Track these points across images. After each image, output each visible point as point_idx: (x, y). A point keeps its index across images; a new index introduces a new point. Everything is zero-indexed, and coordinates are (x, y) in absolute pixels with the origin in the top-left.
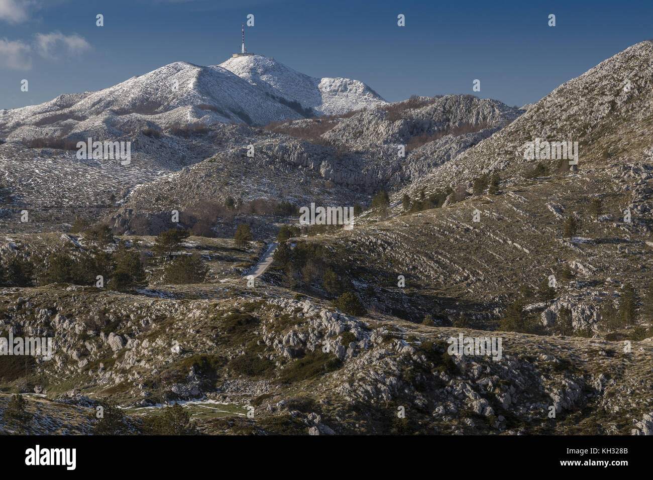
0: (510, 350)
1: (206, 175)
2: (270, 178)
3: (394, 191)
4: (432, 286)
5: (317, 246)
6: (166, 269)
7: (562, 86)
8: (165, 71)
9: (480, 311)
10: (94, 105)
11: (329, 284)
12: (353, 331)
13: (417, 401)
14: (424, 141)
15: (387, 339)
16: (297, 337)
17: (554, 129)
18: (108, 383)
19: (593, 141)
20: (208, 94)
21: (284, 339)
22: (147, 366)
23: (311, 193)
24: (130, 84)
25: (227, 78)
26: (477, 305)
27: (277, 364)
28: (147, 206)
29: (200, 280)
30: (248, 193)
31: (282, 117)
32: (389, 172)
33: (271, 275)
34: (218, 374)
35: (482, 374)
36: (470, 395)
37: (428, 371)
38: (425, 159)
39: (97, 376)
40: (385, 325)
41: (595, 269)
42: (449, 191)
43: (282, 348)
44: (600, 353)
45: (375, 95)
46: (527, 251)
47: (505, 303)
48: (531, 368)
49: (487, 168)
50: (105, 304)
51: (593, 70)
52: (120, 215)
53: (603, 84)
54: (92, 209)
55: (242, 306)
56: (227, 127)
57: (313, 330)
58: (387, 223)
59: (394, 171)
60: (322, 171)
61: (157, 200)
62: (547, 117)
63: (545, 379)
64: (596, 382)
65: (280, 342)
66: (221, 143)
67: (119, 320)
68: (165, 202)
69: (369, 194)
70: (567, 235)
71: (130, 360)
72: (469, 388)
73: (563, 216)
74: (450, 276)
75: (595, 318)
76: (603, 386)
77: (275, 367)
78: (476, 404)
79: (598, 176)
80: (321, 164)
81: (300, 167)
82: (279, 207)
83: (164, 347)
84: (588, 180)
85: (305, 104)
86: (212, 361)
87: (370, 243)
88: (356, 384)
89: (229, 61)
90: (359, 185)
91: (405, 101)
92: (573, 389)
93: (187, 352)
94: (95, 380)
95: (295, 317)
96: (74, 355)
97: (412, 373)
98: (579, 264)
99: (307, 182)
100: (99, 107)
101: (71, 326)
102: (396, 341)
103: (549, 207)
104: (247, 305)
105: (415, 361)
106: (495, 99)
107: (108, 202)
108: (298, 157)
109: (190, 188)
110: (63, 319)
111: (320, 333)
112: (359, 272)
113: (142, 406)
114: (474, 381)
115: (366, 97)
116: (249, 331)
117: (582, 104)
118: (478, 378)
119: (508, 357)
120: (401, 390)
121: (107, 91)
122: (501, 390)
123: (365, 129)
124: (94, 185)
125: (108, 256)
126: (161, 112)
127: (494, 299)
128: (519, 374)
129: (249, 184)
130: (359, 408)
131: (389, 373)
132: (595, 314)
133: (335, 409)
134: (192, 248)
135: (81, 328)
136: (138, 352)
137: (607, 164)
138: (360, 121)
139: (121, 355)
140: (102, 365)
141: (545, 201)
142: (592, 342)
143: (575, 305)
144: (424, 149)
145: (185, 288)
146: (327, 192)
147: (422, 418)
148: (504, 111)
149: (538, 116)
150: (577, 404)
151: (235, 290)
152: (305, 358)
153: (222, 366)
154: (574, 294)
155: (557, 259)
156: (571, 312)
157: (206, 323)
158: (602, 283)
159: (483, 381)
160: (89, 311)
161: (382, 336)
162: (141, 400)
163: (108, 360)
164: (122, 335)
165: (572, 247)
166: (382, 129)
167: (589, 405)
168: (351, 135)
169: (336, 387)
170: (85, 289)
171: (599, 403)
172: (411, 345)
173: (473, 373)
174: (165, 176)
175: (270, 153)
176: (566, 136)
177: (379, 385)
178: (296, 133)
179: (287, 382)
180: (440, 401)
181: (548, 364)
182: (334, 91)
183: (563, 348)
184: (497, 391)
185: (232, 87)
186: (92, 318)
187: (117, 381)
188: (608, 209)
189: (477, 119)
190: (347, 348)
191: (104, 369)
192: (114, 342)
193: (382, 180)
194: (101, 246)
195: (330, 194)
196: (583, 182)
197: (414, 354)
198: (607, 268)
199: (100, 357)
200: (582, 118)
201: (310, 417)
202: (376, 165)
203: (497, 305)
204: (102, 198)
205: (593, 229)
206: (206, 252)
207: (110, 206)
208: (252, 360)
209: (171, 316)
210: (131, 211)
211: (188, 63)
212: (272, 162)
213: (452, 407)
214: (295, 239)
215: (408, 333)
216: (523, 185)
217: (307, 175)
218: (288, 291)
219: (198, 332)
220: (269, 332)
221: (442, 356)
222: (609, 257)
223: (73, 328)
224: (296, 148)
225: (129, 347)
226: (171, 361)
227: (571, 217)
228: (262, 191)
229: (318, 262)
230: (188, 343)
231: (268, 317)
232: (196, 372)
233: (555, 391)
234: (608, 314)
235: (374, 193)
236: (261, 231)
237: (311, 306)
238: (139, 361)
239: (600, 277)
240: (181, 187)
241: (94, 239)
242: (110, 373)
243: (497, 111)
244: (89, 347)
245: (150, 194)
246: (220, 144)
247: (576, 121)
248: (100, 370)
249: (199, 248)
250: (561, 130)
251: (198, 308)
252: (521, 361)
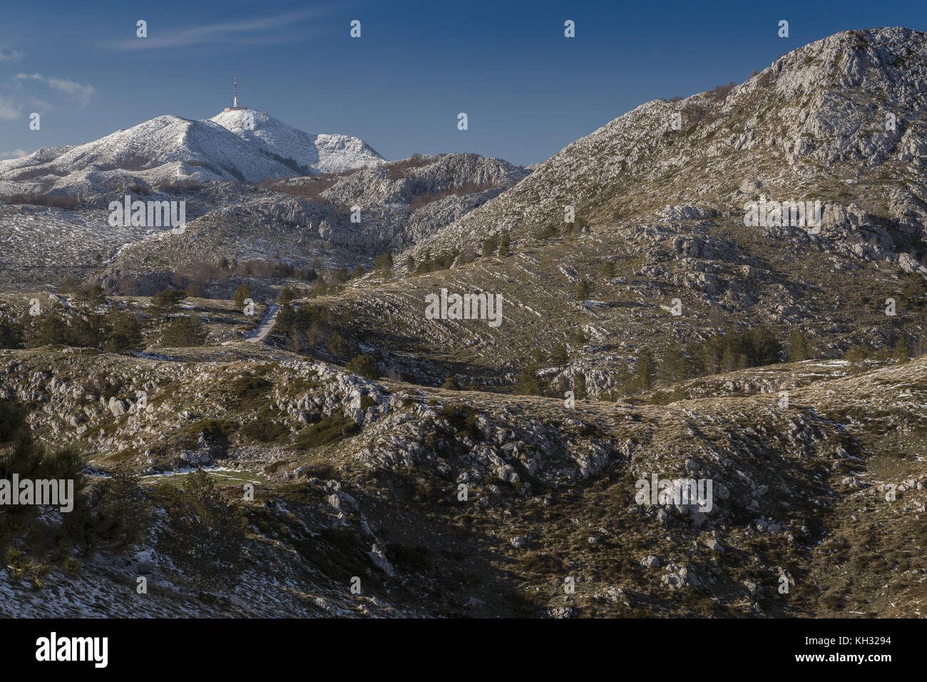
0: (535, 415)
1: (199, 235)
2: (265, 238)
3: (397, 253)
4: (442, 350)
5: (321, 308)
6: (163, 331)
7: (571, 145)
8: (153, 124)
9: (491, 376)
10: (76, 160)
11: (336, 347)
12: (371, 395)
13: (440, 468)
14: (427, 201)
15: (408, 403)
16: (313, 401)
17: (563, 189)
18: (111, 450)
19: (603, 201)
20: (199, 150)
21: (299, 403)
22: (153, 432)
23: (309, 254)
24: (115, 138)
25: (219, 133)
26: (488, 370)
27: (292, 429)
28: (136, 266)
29: (201, 343)
30: (243, 254)
31: (277, 175)
32: (391, 233)
33: (275, 338)
34: (229, 439)
35: (507, 439)
36: (495, 461)
37: (450, 436)
38: (428, 220)
39: (98, 442)
40: (405, 389)
41: (608, 333)
42: (456, 253)
43: (297, 413)
44: (627, 417)
45: (374, 153)
46: (539, 314)
47: (517, 368)
48: (557, 433)
49: (494, 229)
50: (105, 367)
51: (603, 129)
52: (107, 276)
53: (614, 143)
54: (76, 270)
55: (253, 369)
56: (220, 184)
57: (330, 394)
58: (394, 285)
59: (396, 231)
60: (321, 231)
61: (146, 261)
62: (556, 177)
63: (571, 445)
64: (624, 448)
65: (295, 406)
66: (215, 201)
67: (120, 384)
68: (155, 263)
69: (370, 256)
70: (580, 298)
71: (133, 425)
72: (493, 453)
73: (575, 278)
74: (460, 340)
75: (609, 383)
76: (631, 451)
77: (290, 432)
78: (501, 470)
79: (610, 238)
80: (319, 224)
81: (298, 226)
82: (277, 268)
83: (171, 412)
84: (601, 241)
85: (301, 161)
86: (223, 426)
87: (377, 305)
88: (376, 450)
89: (220, 115)
90: (359, 246)
91: (407, 160)
92: (601, 455)
93: (195, 417)
94: (96, 447)
95: (310, 381)
96: (72, 420)
97: (434, 439)
98: (592, 328)
99: (304, 242)
100: (83, 161)
101: (68, 390)
102: (417, 405)
103: (561, 269)
104: (258, 368)
105: (437, 426)
106: (500, 158)
107: (94, 262)
108: (295, 216)
109: (182, 248)
110: (59, 382)
111: (337, 397)
112: (364, 336)
113: (149, 474)
114: (498, 446)
115: (364, 154)
116: (261, 394)
117: (592, 164)
118: (503, 444)
119: (533, 421)
120: (424, 456)
121: (89, 145)
122: (527, 455)
123: (365, 187)
124: (79, 243)
125: (99, 317)
126: (149, 168)
127: (505, 364)
128: (544, 440)
129: (243, 244)
130: (380, 475)
131: (411, 439)
132: (609, 380)
133: (354, 476)
134: (190, 309)
135: (79, 392)
136: (142, 418)
137: (620, 225)
138: (360, 179)
139: (123, 420)
140: (102, 431)
141: (557, 263)
142: (617, 406)
143: (589, 370)
144: (427, 209)
145: (186, 351)
146: (326, 253)
147: (445, 485)
148: (509, 170)
149: (546, 176)
150: (605, 470)
151: (239, 353)
152: (321, 424)
153: (233, 431)
154: (588, 359)
155: (569, 323)
156: (584, 377)
157: (215, 387)
158: (615, 347)
159: (508, 446)
160: (87, 375)
161: (403, 400)
162: (148, 467)
163: (109, 426)
164: (124, 400)
165: (585, 310)
166: (383, 188)
167: (617, 471)
168: (351, 194)
169: (355, 453)
170: (83, 351)
171: (627, 468)
172: (433, 409)
173: (497, 438)
174: (154, 235)
175: (266, 212)
176: (576, 196)
177: (401, 451)
178: (293, 191)
179: (302, 448)
180: (464, 467)
181: (575, 429)
182: (331, 148)
183: (589, 412)
184: (523, 457)
185: (224, 142)
186: (91, 382)
187: (121, 448)
188: (621, 271)
189: (482, 179)
190: (365, 412)
191: (105, 436)
192: (115, 407)
193: (383, 242)
194: (93, 307)
195: (329, 255)
196: (596, 244)
197: (436, 418)
198: (621, 332)
199: (100, 423)
200: (592, 178)
201: (329, 484)
202: (378, 225)
203: (508, 370)
204: (87, 257)
205: (606, 293)
206: (205, 314)
207: (95, 266)
208: (265, 425)
209: (176, 379)
210: (119, 271)
211: (178, 117)
212: (268, 221)
213: (476, 473)
214: (298, 301)
215: (429, 396)
216: (534, 246)
217: (305, 235)
218: (293, 354)
219: (207, 396)
220: (282, 396)
221: (466, 421)
222: (622, 320)
223: (71, 392)
224: (293, 207)
225: (131, 412)
226: (178, 427)
227: (583, 280)
228: (258, 252)
229: (323, 325)
230: (197, 407)
231: (281, 380)
232: (205, 438)
233: (582, 456)
234: (623, 379)
235: (375, 254)
236: (257, 293)
237: (326, 369)
238: (143, 427)
239: (613, 341)
240: (172, 246)
241: (85, 300)
242: (112, 439)
243: (502, 171)
244: (88, 412)
245: (139, 254)
246: (213, 202)
247: (586, 181)
248: (101, 436)
249: (197, 309)
250: (570, 190)
251: (206, 371)
252: (546, 425)
